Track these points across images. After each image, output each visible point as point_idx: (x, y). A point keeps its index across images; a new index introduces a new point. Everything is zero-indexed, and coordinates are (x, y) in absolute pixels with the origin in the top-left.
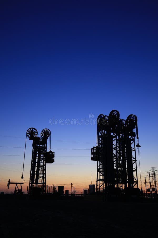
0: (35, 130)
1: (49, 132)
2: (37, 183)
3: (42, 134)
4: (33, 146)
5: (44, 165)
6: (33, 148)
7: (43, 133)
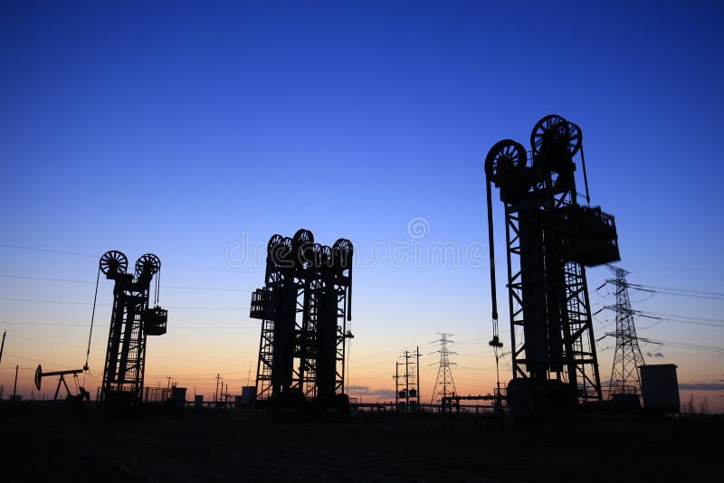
0: (121, 257)
1: (156, 262)
2: (122, 380)
3: (140, 266)
4: (115, 293)
5: (140, 339)
6: (115, 300)
7: (141, 264)
